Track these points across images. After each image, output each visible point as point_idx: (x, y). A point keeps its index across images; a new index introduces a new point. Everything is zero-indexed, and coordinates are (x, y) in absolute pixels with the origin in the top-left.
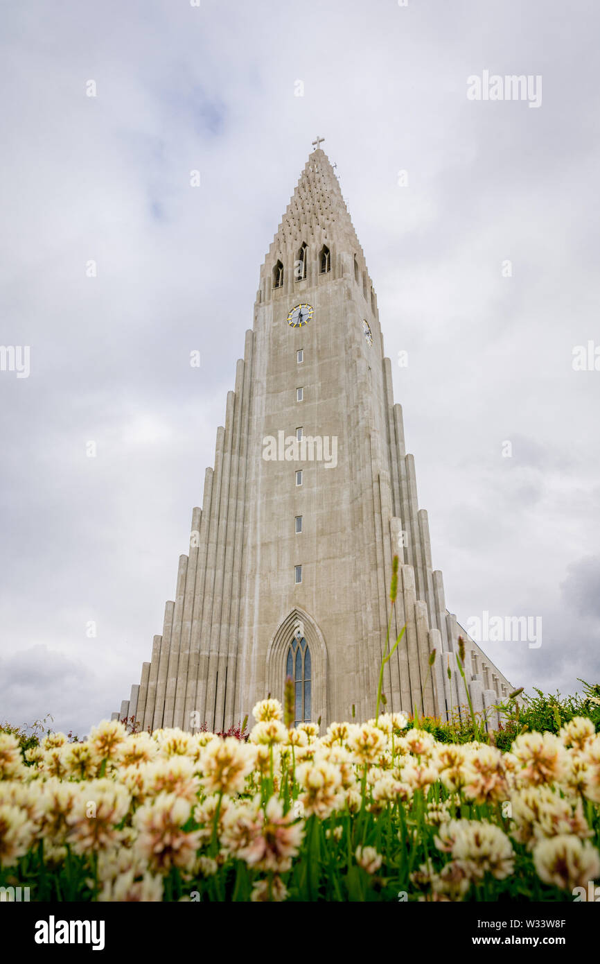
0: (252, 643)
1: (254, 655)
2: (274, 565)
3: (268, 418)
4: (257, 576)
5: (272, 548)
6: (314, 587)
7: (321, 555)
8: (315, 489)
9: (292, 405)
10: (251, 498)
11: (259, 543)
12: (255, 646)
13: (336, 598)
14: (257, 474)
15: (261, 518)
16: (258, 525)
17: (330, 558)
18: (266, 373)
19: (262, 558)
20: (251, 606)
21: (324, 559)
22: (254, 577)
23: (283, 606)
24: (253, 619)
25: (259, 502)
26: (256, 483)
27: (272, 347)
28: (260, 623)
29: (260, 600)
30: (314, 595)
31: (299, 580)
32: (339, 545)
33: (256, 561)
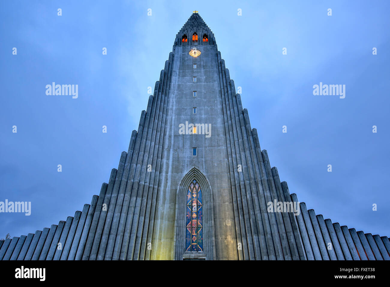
0: (167, 182)
1: (168, 189)
2: (181, 146)
3: (179, 86)
4: (171, 150)
5: (180, 138)
6: (204, 158)
7: (207, 145)
8: (203, 116)
9: (191, 82)
10: (169, 115)
11: (173, 135)
12: (169, 184)
13: (216, 165)
14: (172, 106)
15: (175, 124)
16: (173, 127)
17: (212, 146)
18: (178, 69)
19: (174, 142)
20: (167, 164)
21: (209, 146)
22: (169, 150)
23: (186, 165)
24: (168, 170)
25: (173, 118)
26: (172, 109)
27: (181, 61)
28: (172, 172)
29: (173, 161)
30: (204, 162)
31: (194, 154)
32: (216, 141)
33: (171, 143)
